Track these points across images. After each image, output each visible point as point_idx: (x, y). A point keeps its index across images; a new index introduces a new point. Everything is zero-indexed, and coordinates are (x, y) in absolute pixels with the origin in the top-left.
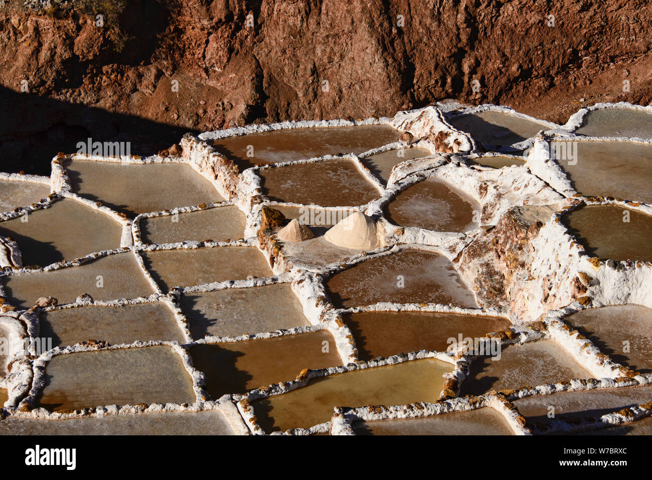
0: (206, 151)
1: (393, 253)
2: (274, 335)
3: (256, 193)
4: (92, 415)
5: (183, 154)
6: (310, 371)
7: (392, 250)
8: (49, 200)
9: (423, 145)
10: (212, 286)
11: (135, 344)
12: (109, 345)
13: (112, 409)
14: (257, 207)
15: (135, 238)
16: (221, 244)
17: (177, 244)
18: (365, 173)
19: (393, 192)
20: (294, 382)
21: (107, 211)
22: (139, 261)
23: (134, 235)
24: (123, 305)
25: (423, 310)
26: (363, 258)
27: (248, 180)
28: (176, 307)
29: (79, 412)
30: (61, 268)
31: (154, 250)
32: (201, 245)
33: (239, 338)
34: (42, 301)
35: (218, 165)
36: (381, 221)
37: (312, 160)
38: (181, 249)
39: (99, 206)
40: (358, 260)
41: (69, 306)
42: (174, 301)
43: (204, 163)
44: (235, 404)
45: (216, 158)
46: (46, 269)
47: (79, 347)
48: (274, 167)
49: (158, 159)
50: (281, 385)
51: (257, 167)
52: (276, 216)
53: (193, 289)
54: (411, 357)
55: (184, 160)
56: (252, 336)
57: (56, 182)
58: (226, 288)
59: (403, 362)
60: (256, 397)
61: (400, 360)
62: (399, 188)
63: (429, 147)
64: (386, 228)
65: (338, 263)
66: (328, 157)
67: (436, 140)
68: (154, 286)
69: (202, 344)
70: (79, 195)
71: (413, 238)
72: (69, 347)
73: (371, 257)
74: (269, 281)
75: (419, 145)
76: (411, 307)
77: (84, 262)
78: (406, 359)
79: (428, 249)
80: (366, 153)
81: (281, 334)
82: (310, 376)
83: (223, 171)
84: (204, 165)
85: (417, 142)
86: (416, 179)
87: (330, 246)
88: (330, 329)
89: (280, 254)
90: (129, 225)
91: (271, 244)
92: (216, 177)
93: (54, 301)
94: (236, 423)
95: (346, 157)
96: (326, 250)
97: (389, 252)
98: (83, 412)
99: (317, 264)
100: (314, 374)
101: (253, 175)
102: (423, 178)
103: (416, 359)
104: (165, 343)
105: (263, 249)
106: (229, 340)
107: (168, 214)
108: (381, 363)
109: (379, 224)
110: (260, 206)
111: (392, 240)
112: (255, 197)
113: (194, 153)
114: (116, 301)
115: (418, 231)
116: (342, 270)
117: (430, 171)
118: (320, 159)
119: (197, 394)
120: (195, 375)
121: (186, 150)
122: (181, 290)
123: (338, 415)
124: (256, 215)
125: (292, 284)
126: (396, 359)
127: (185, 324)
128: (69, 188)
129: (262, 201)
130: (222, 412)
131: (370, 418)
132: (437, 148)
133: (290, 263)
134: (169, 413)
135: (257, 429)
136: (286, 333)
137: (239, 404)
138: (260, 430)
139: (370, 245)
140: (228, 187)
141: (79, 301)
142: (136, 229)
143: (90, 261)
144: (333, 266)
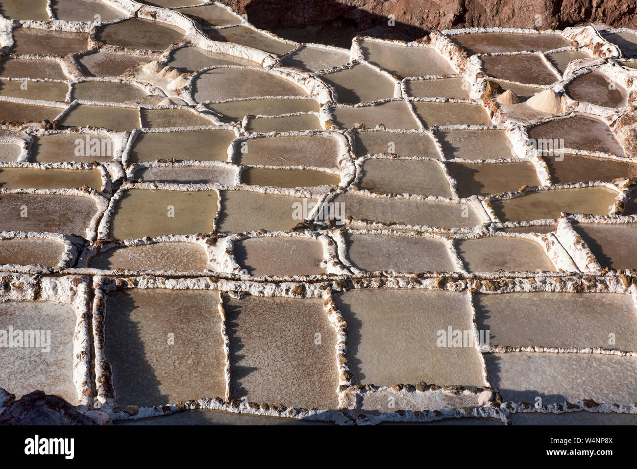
0: (446, 42)
1: (571, 117)
2: (497, 161)
3: (479, 71)
4: (395, 198)
5: (431, 42)
6: (527, 186)
7: (570, 115)
8: (352, 63)
9: (585, 50)
10: (456, 127)
11: (414, 157)
12: (399, 157)
13: (406, 195)
14: (480, 80)
15: (403, 92)
16: (459, 101)
17: (432, 98)
18: (548, 64)
19: (571, 78)
20: (518, 193)
21: (385, 74)
22: (410, 107)
23: (403, 90)
24: (403, 133)
25: (592, 155)
26: (552, 119)
27: (474, 63)
28: (435, 137)
29: (387, 195)
30: (364, 106)
31: (419, 101)
32: (447, 101)
33: (476, 161)
34: (357, 125)
35: (453, 51)
36: (564, 96)
37: (514, 53)
38: (435, 102)
39: (381, 70)
40: (549, 120)
41: (372, 130)
42: (434, 134)
43: (444, 49)
44: (480, 201)
45: (452, 47)
46: (356, 106)
47: (381, 156)
48: (490, 55)
49: (415, 44)
50: (509, 193)
51: (480, 55)
52: (496, 87)
53: (444, 127)
54: (590, 184)
55: (431, 46)
56: (484, 161)
57: (354, 53)
58: (465, 129)
59: (585, 187)
60: (494, 199)
61: (584, 185)
62: (575, 76)
63: (590, 52)
64: (567, 101)
65: (536, 120)
66: (524, 52)
67: (595, 48)
68: (419, 123)
69: (453, 163)
70: (369, 62)
71: (584, 109)
72: (376, 155)
73: (558, 119)
74: (491, 128)
75: (582, 50)
76: (584, 153)
77: (378, 104)
78: (587, 185)
79: (594, 116)
80: (548, 52)
81: (502, 161)
82: (527, 190)
83: (457, 56)
84: (444, 50)
85: (581, 47)
86: (586, 71)
87: (530, 109)
88: (532, 162)
89: (498, 110)
90: (399, 83)
91: (492, 105)
92: (452, 58)
93: (363, 126)
94: (482, 214)
95: (536, 53)
96: (527, 111)
97: (568, 117)
98: (389, 195)
99: (522, 119)
100: (530, 189)
101: (478, 60)
102: (590, 71)
103: (593, 186)
104: (432, 159)
105: (486, 107)
106: (470, 161)
107: (422, 79)
108: (572, 186)
109: (563, 98)
110: (482, 80)
111: (571, 109)
112: (479, 73)
113: (438, 42)
114: (399, 130)
115: (588, 105)
116: (539, 125)
117: (595, 67)
118: (519, 53)
119: (453, 193)
120: (451, 181)
121: (433, 40)
122: (437, 127)
123: (563, 217)
124: (480, 85)
125: (506, 131)
126: (581, 185)
127: (441, 149)
128: (363, 57)
129: (483, 77)
130: (472, 206)
131: (583, 221)
132: (595, 53)
133: (505, 117)
134: (440, 203)
135: (496, 218)
136: (505, 161)
137: (483, 202)
138: (498, 219)
139: (556, 110)
140: (459, 66)
141: (377, 127)
142: (404, 87)
143: (380, 104)
144: (533, 122)
